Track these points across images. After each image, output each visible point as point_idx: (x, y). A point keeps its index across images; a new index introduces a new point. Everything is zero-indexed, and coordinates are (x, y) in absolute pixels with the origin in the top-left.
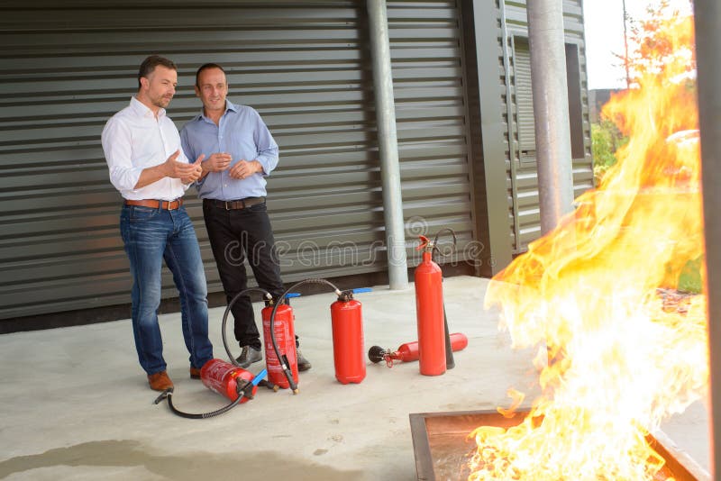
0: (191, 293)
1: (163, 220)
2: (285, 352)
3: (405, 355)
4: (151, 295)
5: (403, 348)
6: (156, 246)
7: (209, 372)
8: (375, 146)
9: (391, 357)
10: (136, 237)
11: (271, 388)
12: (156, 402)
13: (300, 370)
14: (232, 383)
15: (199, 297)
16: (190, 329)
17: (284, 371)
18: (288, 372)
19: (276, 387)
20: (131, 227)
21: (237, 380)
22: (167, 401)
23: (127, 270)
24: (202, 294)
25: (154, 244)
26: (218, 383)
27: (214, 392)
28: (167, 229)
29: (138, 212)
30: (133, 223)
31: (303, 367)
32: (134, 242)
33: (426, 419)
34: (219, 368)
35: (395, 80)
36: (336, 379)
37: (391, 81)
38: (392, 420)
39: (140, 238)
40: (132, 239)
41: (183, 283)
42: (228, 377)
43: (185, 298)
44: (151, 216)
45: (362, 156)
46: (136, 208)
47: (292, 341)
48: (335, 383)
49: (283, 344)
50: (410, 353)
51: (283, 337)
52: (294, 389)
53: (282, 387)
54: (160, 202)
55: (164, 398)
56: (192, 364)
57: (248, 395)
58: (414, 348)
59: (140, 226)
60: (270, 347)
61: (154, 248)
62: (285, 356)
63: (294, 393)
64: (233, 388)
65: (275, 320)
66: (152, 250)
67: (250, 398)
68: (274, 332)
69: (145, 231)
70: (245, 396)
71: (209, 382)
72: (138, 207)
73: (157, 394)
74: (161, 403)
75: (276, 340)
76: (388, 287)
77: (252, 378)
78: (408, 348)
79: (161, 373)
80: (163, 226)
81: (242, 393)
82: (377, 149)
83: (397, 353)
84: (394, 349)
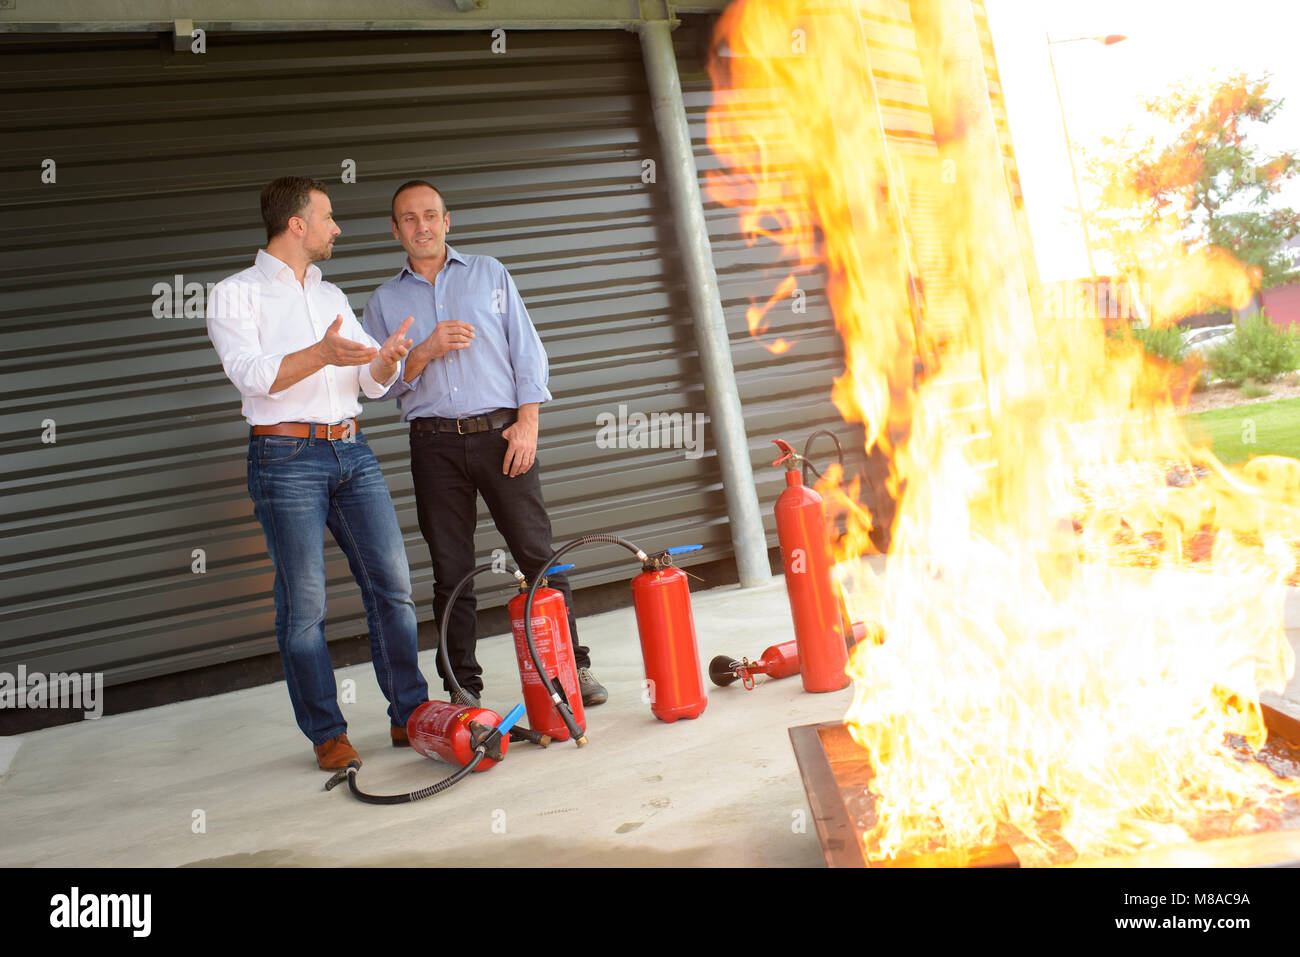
0: (379, 590)
1: (320, 459)
2: (556, 672)
3: (775, 666)
4: (306, 596)
5: (770, 653)
6: (307, 504)
7: (421, 723)
8: (691, 350)
9: (751, 670)
10: (270, 492)
11: (535, 743)
12: (328, 787)
13: (585, 705)
14: (463, 734)
15: (398, 596)
16: (385, 654)
17: (558, 706)
18: (563, 706)
19: (545, 739)
20: (261, 473)
21: (471, 727)
22: (346, 784)
23: (263, 556)
24: (402, 591)
25: (305, 500)
26: (437, 740)
27: (433, 759)
28: (327, 474)
29: (271, 446)
30: (264, 467)
31: (591, 699)
32: (268, 501)
33: (821, 733)
34: (438, 712)
35: (713, 238)
36: (654, 717)
37: (707, 240)
38: (762, 764)
39: (278, 492)
40: (263, 496)
41: (365, 572)
42: (454, 724)
43: (372, 600)
44: (295, 452)
45: (670, 367)
46: (267, 440)
47: (566, 651)
48: (652, 722)
49: (550, 658)
50: (783, 661)
51: (551, 646)
52: (577, 738)
53: (555, 739)
54: (311, 426)
55: (342, 780)
56: (394, 722)
57: (493, 754)
58: (790, 651)
59: (275, 472)
60: (529, 666)
61: (304, 508)
62: (556, 681)
63: (579, 745)
64: (466, 744)
65: (533, 615)
66: (299, 514)
67: (497, 760)
68: (532, 638)
69: (284, 480)
70: (486, 756)
71: (422, 744)
72: (271, 436)
73: (329, 775)
74: (336, 789)
75: (537, 652)
76: (738, 585)
77: (499, 722)
78: (778, 653)
79: (336, 739)
80: (321, 469)
81: (482, 749)
82: (695, 354)
83: (761, 664)
84: (755, 657)
